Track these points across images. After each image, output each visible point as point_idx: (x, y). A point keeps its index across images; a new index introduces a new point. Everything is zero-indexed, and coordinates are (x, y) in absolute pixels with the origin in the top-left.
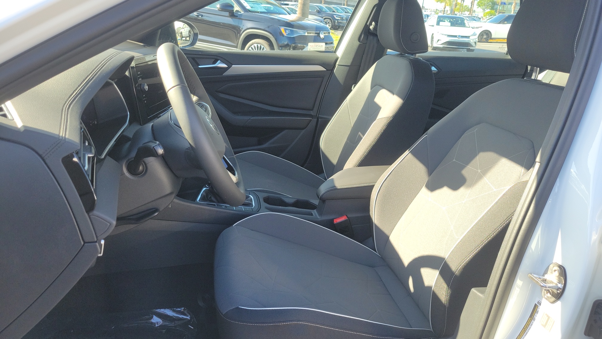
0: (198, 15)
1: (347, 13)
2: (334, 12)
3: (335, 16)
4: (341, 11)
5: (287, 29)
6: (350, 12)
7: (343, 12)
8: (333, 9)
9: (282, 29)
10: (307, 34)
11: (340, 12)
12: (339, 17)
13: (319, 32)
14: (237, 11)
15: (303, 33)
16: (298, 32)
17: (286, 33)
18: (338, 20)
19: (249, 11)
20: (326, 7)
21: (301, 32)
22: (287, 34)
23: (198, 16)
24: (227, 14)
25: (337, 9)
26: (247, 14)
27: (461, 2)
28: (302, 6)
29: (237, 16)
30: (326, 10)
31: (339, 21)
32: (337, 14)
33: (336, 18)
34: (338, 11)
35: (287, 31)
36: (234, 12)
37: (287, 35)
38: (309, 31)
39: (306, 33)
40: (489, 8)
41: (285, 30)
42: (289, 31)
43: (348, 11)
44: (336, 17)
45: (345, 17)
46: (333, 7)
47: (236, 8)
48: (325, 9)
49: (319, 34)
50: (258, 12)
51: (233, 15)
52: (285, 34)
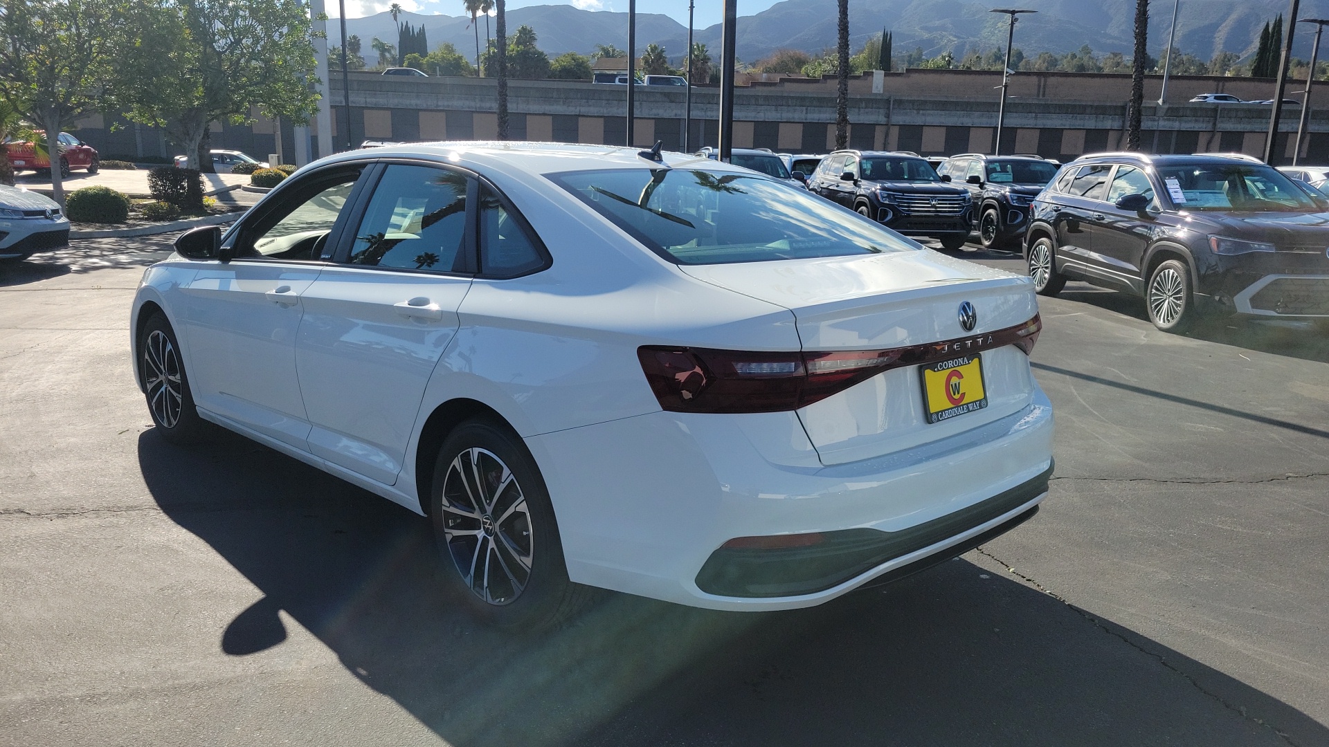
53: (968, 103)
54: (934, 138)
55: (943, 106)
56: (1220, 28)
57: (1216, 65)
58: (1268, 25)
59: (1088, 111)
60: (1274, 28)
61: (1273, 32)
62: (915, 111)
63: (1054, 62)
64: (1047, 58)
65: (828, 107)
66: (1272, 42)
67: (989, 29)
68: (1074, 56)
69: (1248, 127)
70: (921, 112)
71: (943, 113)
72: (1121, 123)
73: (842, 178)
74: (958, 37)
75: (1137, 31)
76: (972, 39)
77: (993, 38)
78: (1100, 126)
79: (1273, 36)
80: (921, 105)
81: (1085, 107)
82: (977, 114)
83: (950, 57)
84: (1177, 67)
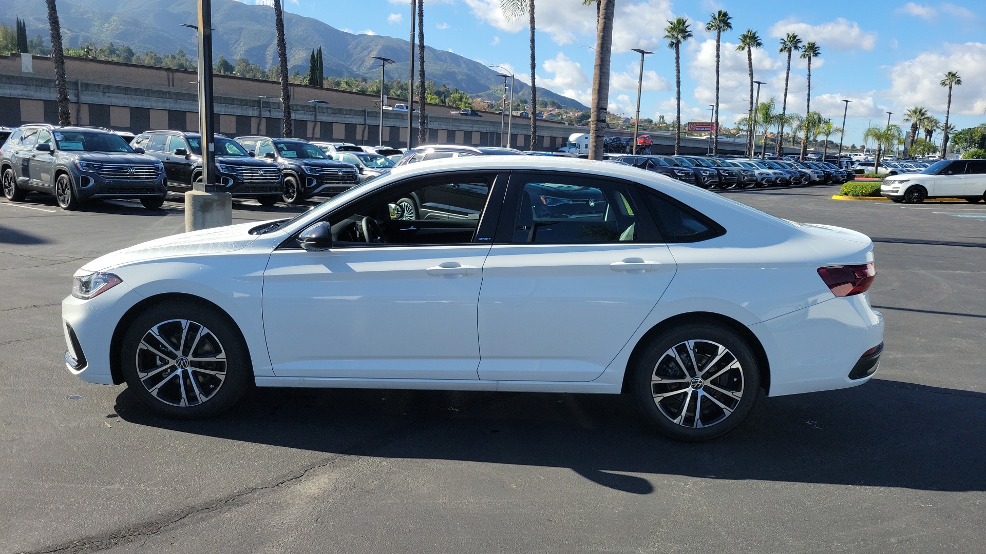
8: (674, 162)
11: (687, 165)
12: (682, 173)
18: (682, 176)
20: (665, 159)
25: (682, 161)
27: (926, 138)
30: (664, 163)
31: (683, 178)
33: (679, 174)
34: (683, 164)
40: (975, 146)
41: (545, 199)
43: (701, 162)
44: (678, 172)
46: (676, 159)
48: (662, 162)
53: (145, 90)
54: (120, 116)
55: (125, 91)
56: (268, 49)
57: (273, 73)
58: (313, 52)
59: (236, 102)
60: (318, 55)
61: (317, 58)
62: (101, 94)
63: (159, 60)
64: (153, 56)
65: (17, 84)
66: (317, 64)
67: (98, 28)
68: (174, 57)
69: (335, 120)
70: (107, 94)
71: (126, 96)
72: (258, 112)
73: (38, 149)
74: (72, 31)
75: (280, 52)
76: (84, 34)
77: (102, 35)
78: (245, 113)
79: (317, 60)
80: (106, 89)
81: (233, 100)
82: (154, 99)
83: (88, 48)
84: (248, 72)
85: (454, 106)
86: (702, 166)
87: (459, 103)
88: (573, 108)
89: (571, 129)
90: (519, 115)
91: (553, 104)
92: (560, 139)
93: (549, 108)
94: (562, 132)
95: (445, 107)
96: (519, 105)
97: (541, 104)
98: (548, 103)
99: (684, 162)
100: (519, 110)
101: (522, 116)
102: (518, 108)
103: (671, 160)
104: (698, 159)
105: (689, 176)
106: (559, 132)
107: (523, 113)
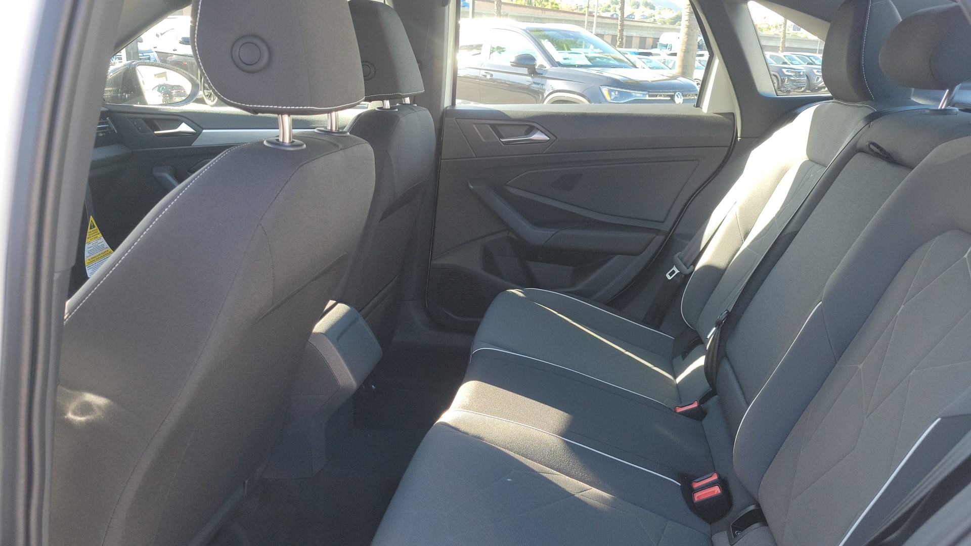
0: (485, 74)
1: (811, 64)
2: (785, 63)
3: (784, 70)
4: (799, 62)
5: (613, 91)
6: (817, 62)
7: (804, 63)
9: (605, 91)
10: (649, 97)
11: (797, 63)
12: (792, 72)
13: (673, 94)
14: (542, 66)
15: (642, 95)
16: (634, 94)
17: (610, 97)
18: (791, 76)
19: (559, 64)
21: (638, 95)
22: (612, 97)
23: (485, 76)
24: (525, 71)
25: (791, 59)
26: (555, 69)
28: (682, 54)
29: (542, 74)
31: (793, 78)
32: (792, 66)
34: (793, 62)
35: (613, 93)
36: (536, 68)
37: (612, 100)
38: (651, 92)
39: (647, 96)
41: (610, 92)
42: (617, 93)
43: (814, 60)
44: (787, 71)
45: (805, 71)
47: (540, 61)
49: (672, 97)
50: (574, 66)
51: (533, 72)
52: (608, 98)
85: (540, 6)
86: (815, 64)
87: (546, 3)
88: (667, 9)
89: (663, 28)
90: (610, 16)
91: (647, 5)
92: (650, 39)
93: (642, 8)
94: (653, 32)
95: (532, 8)
96: (609, 6)
97: (633, 5)
98: (641, 4)
99: (793, 59)
100: (609, 11)
101: (612, 18)
102: (609, 9)
103: (778, 58)
104: (811, 56)
105: (800, 76)
106: (649, 32)
107: (613, 14)
